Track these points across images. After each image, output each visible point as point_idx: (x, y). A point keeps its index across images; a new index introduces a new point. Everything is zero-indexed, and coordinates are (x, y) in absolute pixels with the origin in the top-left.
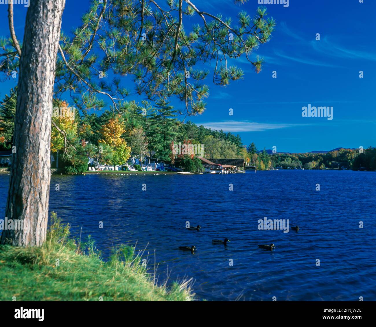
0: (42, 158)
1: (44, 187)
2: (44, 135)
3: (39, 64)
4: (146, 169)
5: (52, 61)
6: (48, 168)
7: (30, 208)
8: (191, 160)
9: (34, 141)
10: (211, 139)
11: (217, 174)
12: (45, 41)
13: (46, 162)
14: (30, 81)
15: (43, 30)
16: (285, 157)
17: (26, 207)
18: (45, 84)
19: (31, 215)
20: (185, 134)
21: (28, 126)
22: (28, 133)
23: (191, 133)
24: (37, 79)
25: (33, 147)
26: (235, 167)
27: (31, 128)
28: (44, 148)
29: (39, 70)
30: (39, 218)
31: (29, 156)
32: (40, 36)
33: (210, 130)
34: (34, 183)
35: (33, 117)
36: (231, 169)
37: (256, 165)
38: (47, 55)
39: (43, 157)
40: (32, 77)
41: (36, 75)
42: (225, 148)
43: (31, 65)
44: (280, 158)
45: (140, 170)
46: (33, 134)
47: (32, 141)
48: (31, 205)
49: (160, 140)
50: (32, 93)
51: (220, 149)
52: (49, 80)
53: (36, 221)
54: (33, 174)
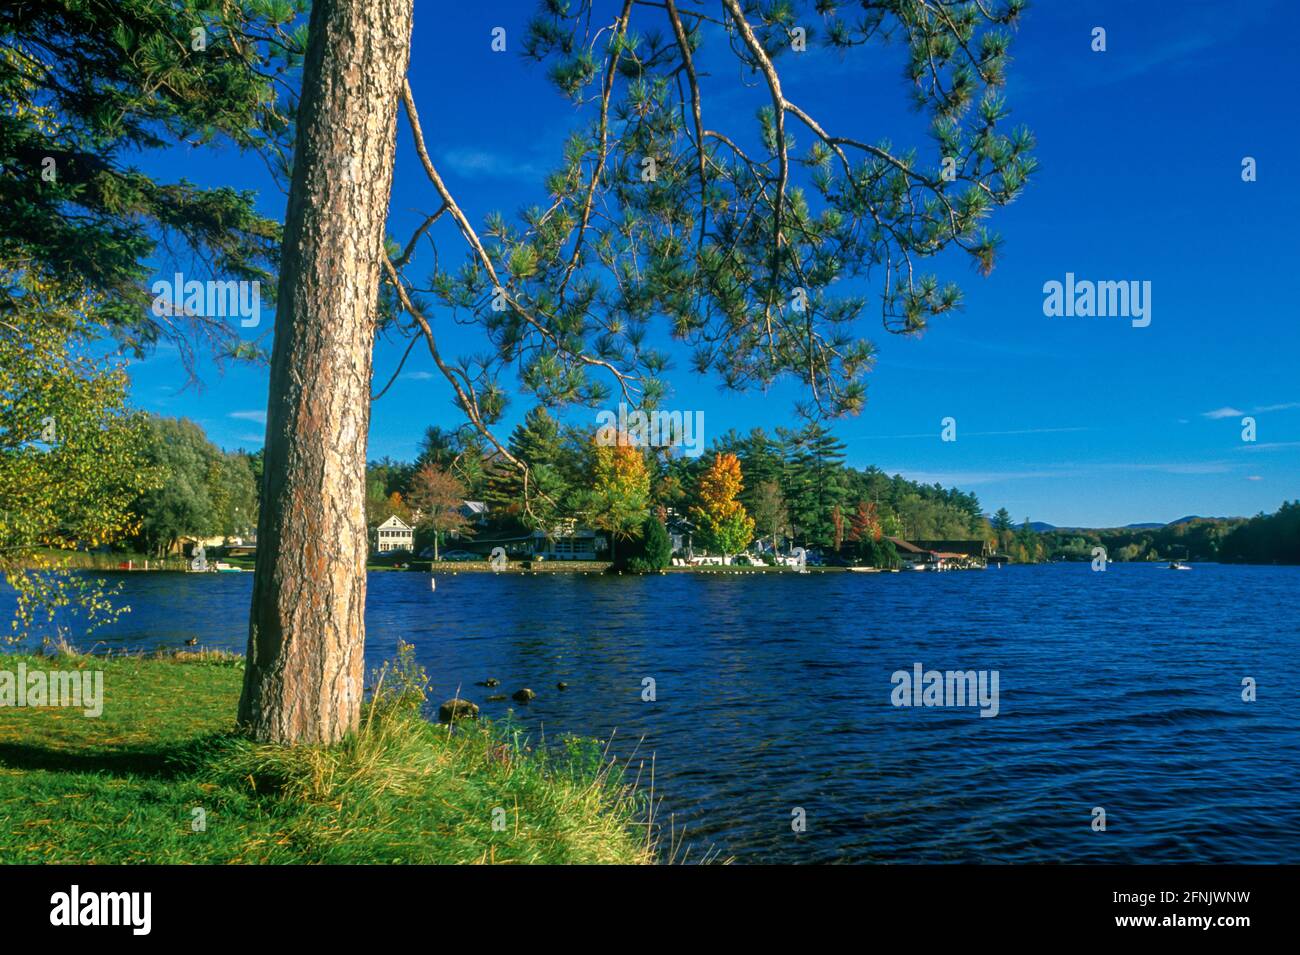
0: (333, 500)
1: (342, 583)
2: (338, 439)
3: (321, 241)
4: (784, 562)
5: (364, 232)
6: (354, 529)
7: (300, 637)
8: (873, 545)
9: (308, 454)
10: (915, 502)
11: (927, 570)
12: (339, 175)
13: (344, 511)
14: (300, 288)
15: (332, 146)
16: (1071, 537)
17: (290, 636)
18: (339, 294)
19: (302, 660)
20: (862, 492)
21: (292, 412)
22: (293, 431)
23: (876, 490)
24: (316, 282)
25: (306, 468)
26: (964, 556)
27: (301, 416)
28: (338, 474)
29: (322, 257)
30: (326, 667)
31: (297, 495)
32: (327, 161)
33: (914, 484)
34: (310, 570)
35: (305, 388)
36: (956, 560)
37: (1009, 553)
38: (345, 214)
39: (337, 497)
40: (303, 277)
41: (315, 268)
42: (944, 518)
43: (301, 245)
44: (1060, 540)
45: (772, 564)
46: (306, 436)
47: (304, 453)
48: (302, 630)
49: (812, 504)
50: (304, 321)
51: (934, 521)
52: (354, 284)
53: (319, 674)
54: (306, 545)
